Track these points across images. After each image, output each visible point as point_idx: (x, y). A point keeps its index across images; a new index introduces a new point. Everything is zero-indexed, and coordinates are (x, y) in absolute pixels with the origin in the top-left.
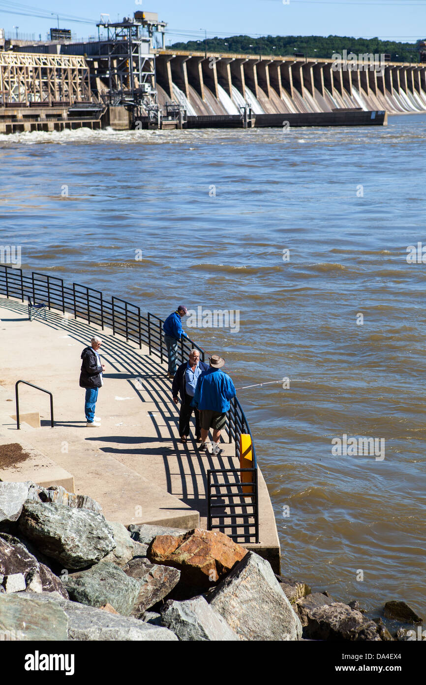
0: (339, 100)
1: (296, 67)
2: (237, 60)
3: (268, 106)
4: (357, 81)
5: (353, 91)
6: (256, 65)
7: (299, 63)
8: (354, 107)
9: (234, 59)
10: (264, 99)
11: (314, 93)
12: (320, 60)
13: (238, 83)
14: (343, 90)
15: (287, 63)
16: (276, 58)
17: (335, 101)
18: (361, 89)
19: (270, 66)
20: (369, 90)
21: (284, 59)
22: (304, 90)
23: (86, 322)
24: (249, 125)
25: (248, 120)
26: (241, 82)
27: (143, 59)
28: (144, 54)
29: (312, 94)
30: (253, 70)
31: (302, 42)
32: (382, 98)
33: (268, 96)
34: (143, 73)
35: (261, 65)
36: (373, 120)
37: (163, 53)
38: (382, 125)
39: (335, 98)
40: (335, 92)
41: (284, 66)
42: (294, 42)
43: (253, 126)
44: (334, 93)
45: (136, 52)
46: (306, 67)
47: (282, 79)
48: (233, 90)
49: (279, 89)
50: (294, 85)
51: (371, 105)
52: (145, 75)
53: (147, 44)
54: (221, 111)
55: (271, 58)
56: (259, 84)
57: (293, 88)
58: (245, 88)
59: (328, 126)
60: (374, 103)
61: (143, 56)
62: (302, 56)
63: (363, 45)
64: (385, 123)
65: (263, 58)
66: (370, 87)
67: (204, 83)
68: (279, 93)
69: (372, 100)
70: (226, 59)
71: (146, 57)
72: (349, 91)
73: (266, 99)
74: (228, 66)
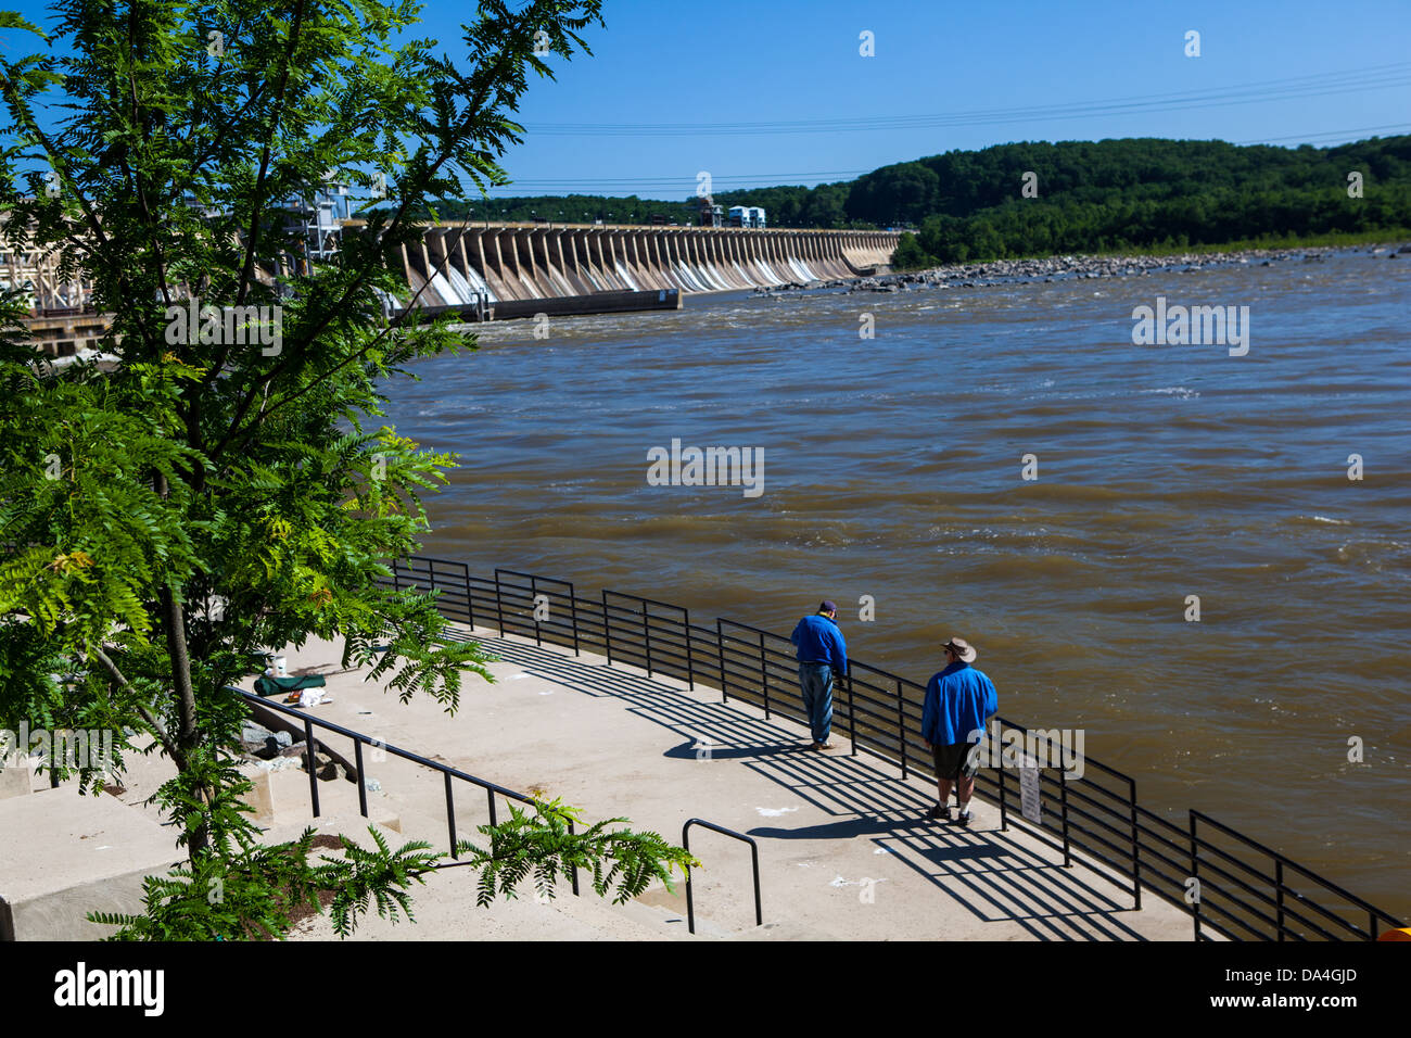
0: (599, 279)
1: (537, 237)
2: (454, 229)
3: (503, 291)
4: (622, 253)
5: (618, 267)
6: (482, 235)
7: (541, 231)
8: (621, 288)
9: (450, 228)
10: (497, 282)
11: (564, 272)
12: (570, 226)
13: (457, 261)
14: (604, 266)
15: (525, 231)
16: (509, 225)
17: (594, 281)
18: (628, 264)
19: (500, 236)
20: (639, 264)
21: (520, 226)
22: (551, 267)
23: (534, 642)
24: (487, 318)
25: (484, 311)
26: (462, 259)
27: (325, 232)
28: (326, 225)
29: (562, 274)
30: (478, 243)
31: (532, 205)
32: (657, 275)
33: (501, 278)
34: (326, 252)
35: (488, 235)
36: (662, 303)
37: (349, 224)
38: (676, 308)
39: (594, 277)
40: (594, 269)
41: (521, 236)
42: (520, 206)
43: (492, 318)
44: (592, 269)
45: (314, 223)
46: (551, 236)
47: (519, 253)
48: (452, 271)
49: (516, 267)
50: (536, 262)
51: (644, 284)
52: (328, 255)
53: (328, 211)
54: (437, 301)
55: (502, 225)
56: (488, 262)
57: (535, 266)
58: (469, 269)
59: (595, 313)
60: (646, 282)
61: (324, 228)
62: (543, 221)
63: (618, 205)
64: (680, 306)
65: (491, 225)
66: (640, 260)
67: (410, 264)
68: (516, 274)
69: (644, 278)
70: (438, 229)
71: (329, 229)
72: (612, 268)
73: (500, 282)
74: (443, 239)
